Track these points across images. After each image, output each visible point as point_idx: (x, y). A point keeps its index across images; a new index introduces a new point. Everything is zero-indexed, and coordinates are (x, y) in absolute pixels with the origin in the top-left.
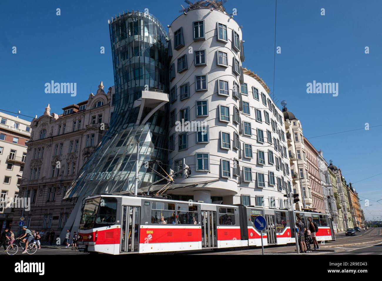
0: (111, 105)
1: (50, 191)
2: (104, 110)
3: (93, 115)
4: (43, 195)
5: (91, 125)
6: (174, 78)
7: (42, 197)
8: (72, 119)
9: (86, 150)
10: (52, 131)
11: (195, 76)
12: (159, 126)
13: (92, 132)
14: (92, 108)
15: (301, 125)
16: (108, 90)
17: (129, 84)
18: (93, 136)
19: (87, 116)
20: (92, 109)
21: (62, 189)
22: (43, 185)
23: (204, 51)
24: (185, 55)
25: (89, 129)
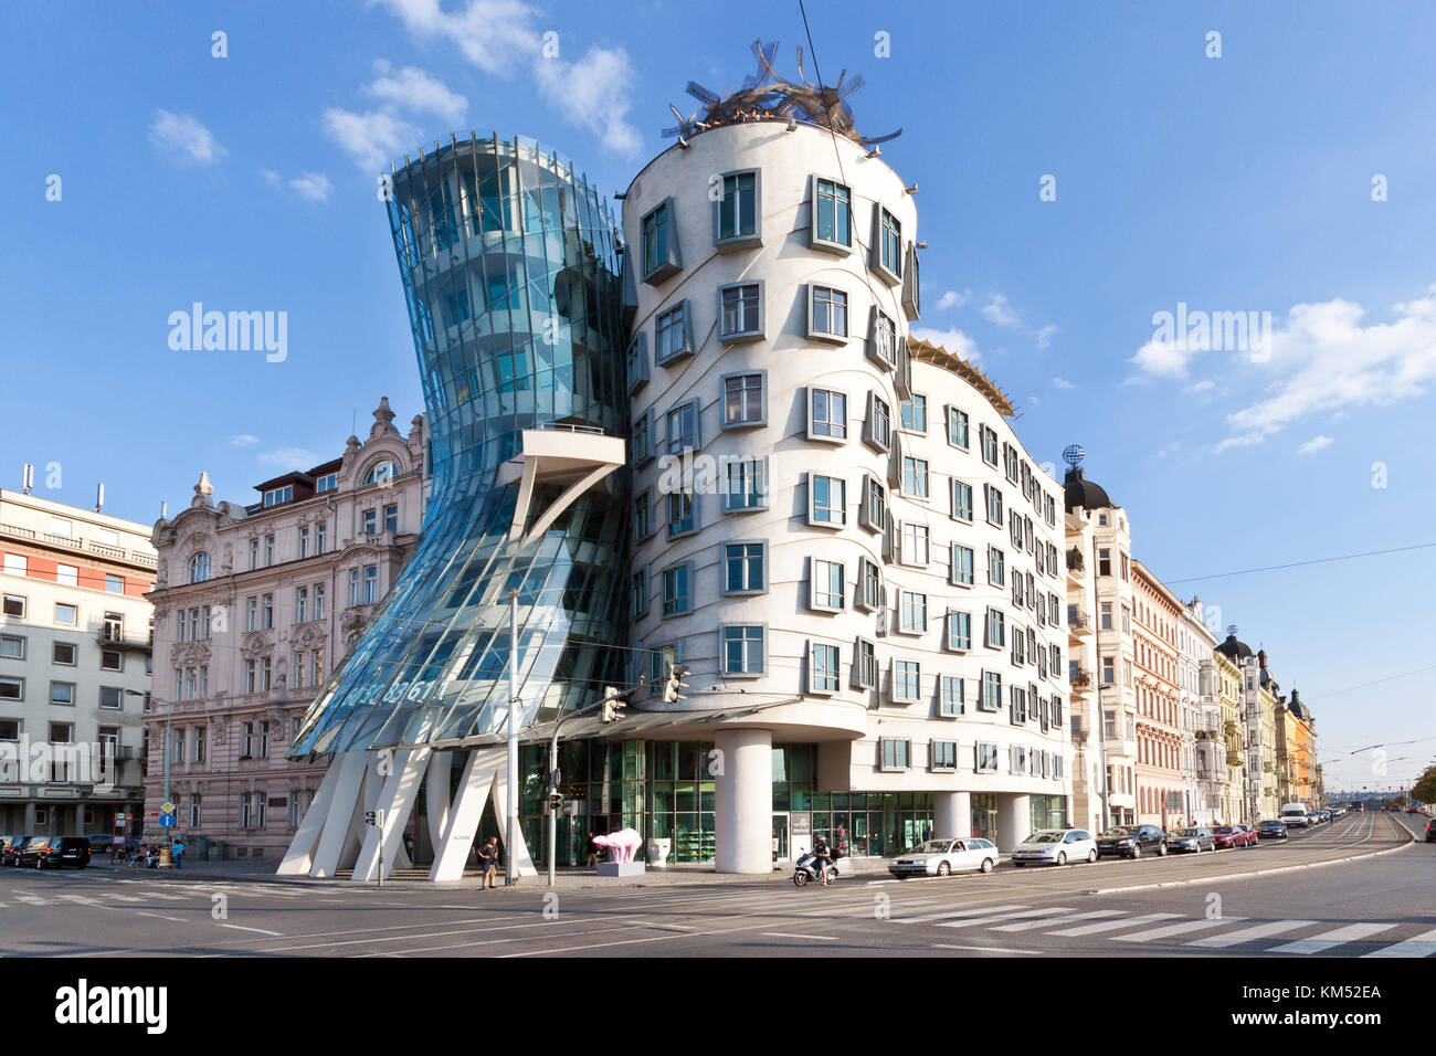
0: (424, 477)
1: (250, 730)
2: (401, 492)
3: (365, 507)
4: (228, 741)
5: (361, 540)
6: (643, 384)
7: (227, 747)
8: (294, 520)
9: (353, 613)
10: (227, 558)
11: (721, 376)
12: (595, 542)
13: (369, 560)
14: (358, 485)
15: (1127, 525)
16: (412, 426)
17: (480, 409)
18: (371, 570)
19: (345, 509)
20: (359, 489)
21: (287, 725)
22: (224, 716)
23: (757, 286)
24: (683, 301)
25: (353, 551)
